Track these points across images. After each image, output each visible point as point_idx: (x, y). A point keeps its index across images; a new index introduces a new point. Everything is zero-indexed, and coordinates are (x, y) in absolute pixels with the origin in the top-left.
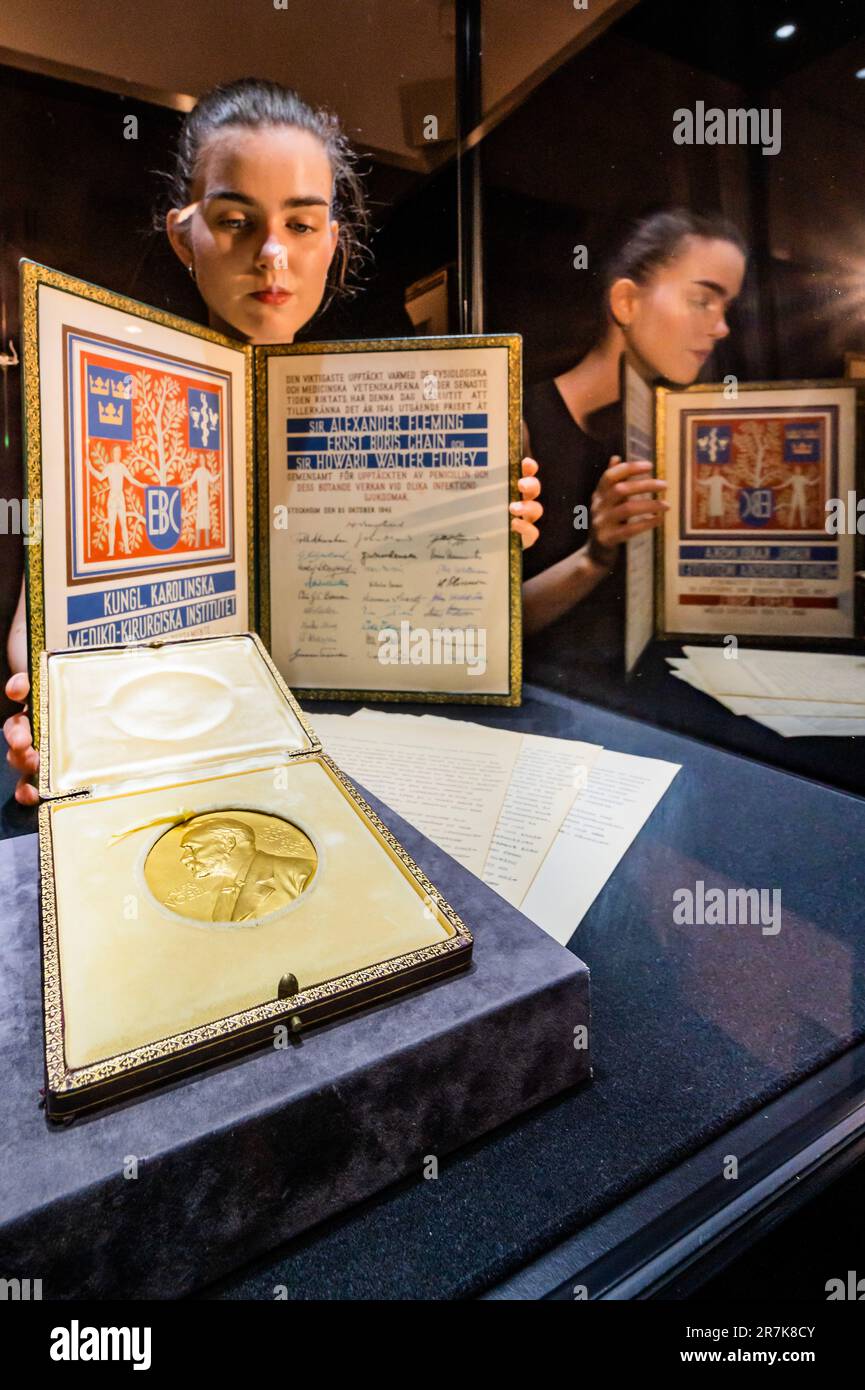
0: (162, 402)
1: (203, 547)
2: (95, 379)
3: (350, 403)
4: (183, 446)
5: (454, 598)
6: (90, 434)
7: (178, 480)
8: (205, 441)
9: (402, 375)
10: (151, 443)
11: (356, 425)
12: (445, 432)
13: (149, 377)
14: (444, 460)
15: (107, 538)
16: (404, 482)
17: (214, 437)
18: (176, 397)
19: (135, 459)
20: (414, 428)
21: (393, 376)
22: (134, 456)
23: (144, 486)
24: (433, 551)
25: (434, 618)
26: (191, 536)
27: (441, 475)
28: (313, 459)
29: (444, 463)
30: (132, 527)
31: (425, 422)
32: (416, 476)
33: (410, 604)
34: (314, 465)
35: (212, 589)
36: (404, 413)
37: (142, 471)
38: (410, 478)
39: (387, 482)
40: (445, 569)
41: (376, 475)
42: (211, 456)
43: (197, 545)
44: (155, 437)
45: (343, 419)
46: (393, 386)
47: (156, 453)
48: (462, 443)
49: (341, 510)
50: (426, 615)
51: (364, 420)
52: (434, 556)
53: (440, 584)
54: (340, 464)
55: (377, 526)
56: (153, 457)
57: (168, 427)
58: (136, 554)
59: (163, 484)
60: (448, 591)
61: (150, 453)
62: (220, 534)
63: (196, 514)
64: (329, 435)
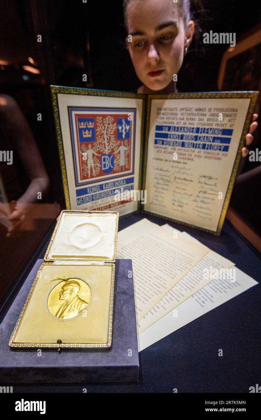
0: (106, 126)
1: (122, 171)
2: (80, 123)
3: (179, 121)
4: (115, 140)
5: (203, 197)
6: (80, 142)
7: (113, 151)
8: (124, 136)
9: (200, 110)
10: (102, 141)
11: (179, 130)
12: (213, 136)
13: (101, 118)
14: (211, 147)
15: (88, 173)
16: (193, 154)
17: (128, 135)
18: (112, 123)
19: (97, 147)
20: (201, 133)
21: (197, 110)
22: (96, 146)
23: (100, 155)
24: (199, 180)
25: (196, 203)
26: (118, 168)
27: (208, 153)
28: (163, 141)
29: (210, 149)
30: (96, 168)
31: (206, 131)
32: (198, 152)
33: (188, 196)
34: (163, 144)
35: (125, 183)
36: (198, 126)
37: (99, 151)
38: (196, 153)
39: (187, 153)
40: (202, 187)
41: (184, 150)
42: (126, 141)
43: (120, 171)
44: (104, 139)
45: (175, 127)
46: (196, 114)
47: (104, 144)
48: (219, 141)
49: (170, 161)
50: (193, 201)
51: (183, 128)
52: (199, 182)
53: (200, 192)
54: (171, 144)
55: (181, 168)
56: (103, 146)
57: (109, 134)
58: (98, 176)
59: (107, 153)
60: (201, 195)
61: (102, 144)
62: (128, 166)
63: (119, 161)
64: (169, 133)
